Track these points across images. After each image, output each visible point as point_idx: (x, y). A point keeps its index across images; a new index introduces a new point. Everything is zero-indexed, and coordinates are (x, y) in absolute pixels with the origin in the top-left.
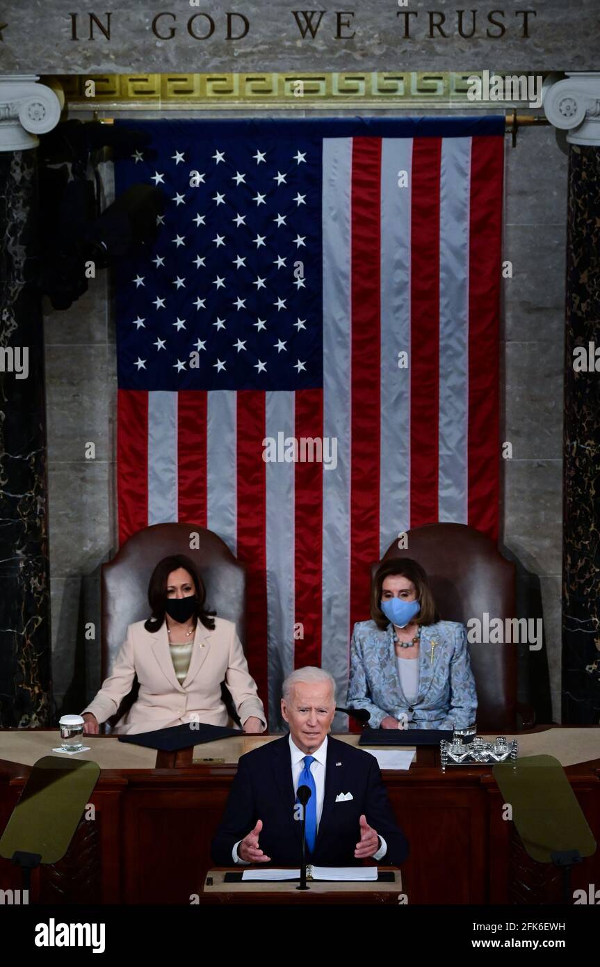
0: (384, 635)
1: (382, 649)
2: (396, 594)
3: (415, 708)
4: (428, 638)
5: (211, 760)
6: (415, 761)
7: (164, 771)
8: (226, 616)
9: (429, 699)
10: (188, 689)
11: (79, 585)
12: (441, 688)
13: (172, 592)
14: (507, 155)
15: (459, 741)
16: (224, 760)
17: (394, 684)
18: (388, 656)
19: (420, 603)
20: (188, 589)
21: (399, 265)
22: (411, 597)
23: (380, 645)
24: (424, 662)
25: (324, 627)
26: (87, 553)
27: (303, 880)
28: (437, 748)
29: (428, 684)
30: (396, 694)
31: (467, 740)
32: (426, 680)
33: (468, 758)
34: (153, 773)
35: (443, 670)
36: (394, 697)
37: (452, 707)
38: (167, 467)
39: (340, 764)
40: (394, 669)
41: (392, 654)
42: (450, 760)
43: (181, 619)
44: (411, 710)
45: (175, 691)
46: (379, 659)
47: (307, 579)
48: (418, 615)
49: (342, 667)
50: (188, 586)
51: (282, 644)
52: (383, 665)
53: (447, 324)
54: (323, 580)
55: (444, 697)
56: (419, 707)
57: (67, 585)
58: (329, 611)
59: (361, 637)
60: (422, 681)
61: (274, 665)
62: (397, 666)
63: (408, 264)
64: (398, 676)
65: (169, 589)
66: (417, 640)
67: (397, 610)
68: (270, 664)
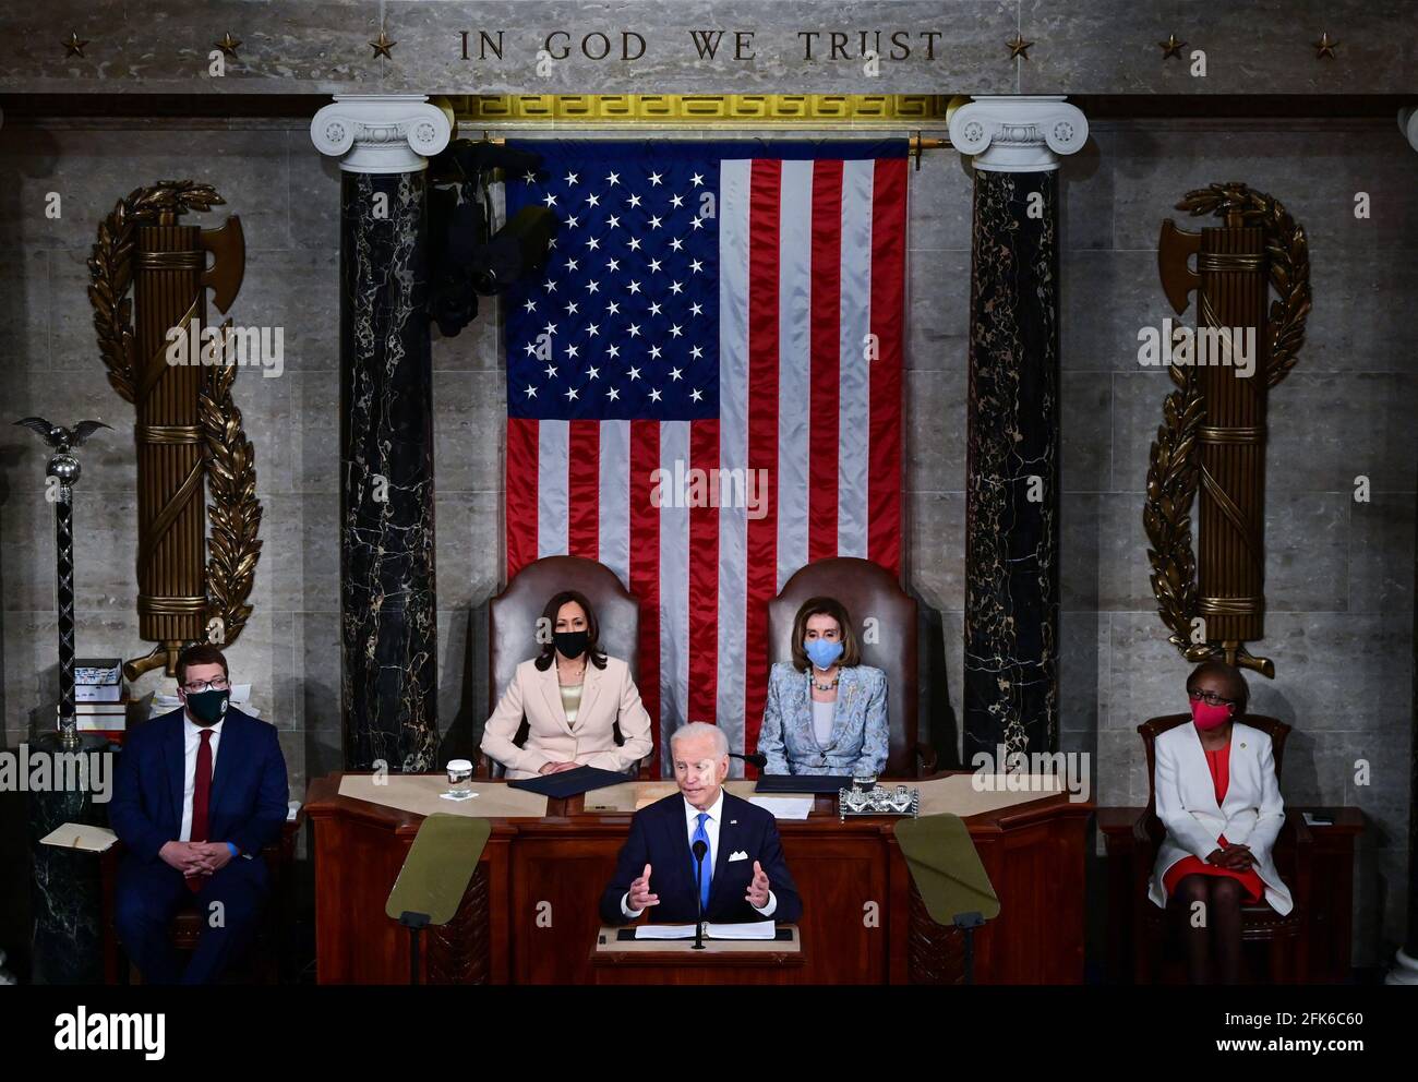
0: (799, 677)
1: (799, 692)
2: (821, 635)
3: (827, 754)
4: (847, 681)
5: (603, 807)
6: (813, 810)
7: (554, 820)
8: (617, 654)
9: (842, 746)
10: (579, 733)
11: (466, 620)
13: (562, 625)
14: (911, 178)
15: (858, 789)
16: (616, 808)
17: (807, 728)
18: (804, 699)
19: (844, 645)
20: (579, 624)
21: (799, 292)
22: (835, 639)
23: (797, 687)
24: (841, 706)
25: (720, 666)
26: (475, 585)
27: (699, 938)
28: (835, 797)
29: (842, 729)
30: (807, 738)
31: (867, 788)
32: (841, 725)
33: (868, 807)
34: (542, 821)
35: (858, 714)
36: (806, 742)
37: (861, 755)
38: (557, 498)
40: (808, 712)
41: (808, 697)
42: (849, 809)
43: (571, 655)
44: (823, 755)
45: (565, 735)
46: (794, 701)
48: (842, 656)
49: (738, 707)
50: (580, 620)
51: (675, 682)
52: (797, 708)
53: (848, 353)
54: (719, 617)
55: (857, 744)
56: (832, 752)
57: (454, 619)
58: (725, 649)
59: (778, 679)
60: (837, 726)
61: (667, 704)
62: (811, 709)
63: (808, 290)
64: (812, 720)
65: (560, 622)
66: (836, 683)
67: (823, 651)
68: (662, 703)
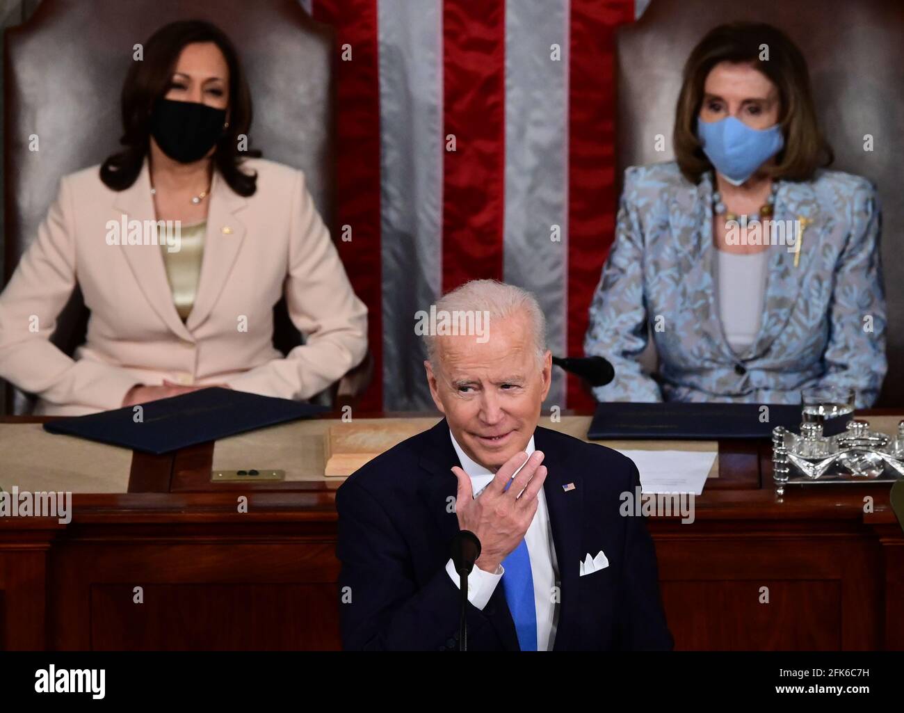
0: (690, 196)
1: (686, 231)
2: (733, 107)
3: (749, 366)
4: (792, 207)
5: (254, 473)
6: (716, 475)
7: (152, 499)
8: (285, 152)
9: (784, 348)
10: (200, 332)
12: (812, 323)
13: (180, 85)
15: (814, 430)
16: (282, 473)
17: (705, 312)
18: (698, 247)
19: (786, 133)
20: (215, 91)
22: (765, 121)
23: (679, 221)
24: (780, 262)
25: (510, 170)
28: (763, 447)
29: (783, 313)
30: (707, 336)
31: (833, 427)
32: (781, 302)
33: (835, 468)
34: (122, 503)
35: (819, 279)
36: (703, 343)
39: (571, 487)
40: (707, 279)
41: (707, 243)
42: (795, 472)
43: (183, 155)
44: (740, 370)
45: (170, 336)
46: (676, 252)
47: (471, 61)
48: (779, 157)
49: (550, 261)
52: (683, 267)
54: (508, 63)
55: (815, 345)
56: (759, 363)
58: (521, 133)
59: (641, 203)
60: (776, 305)
61: (395, 254)
62: (714, 270)
64: (716, 294)
66: (769, 211)
67: (735, 145)
68: (386, 254)
